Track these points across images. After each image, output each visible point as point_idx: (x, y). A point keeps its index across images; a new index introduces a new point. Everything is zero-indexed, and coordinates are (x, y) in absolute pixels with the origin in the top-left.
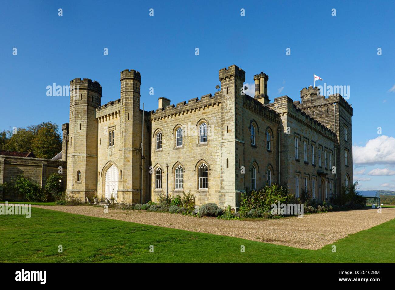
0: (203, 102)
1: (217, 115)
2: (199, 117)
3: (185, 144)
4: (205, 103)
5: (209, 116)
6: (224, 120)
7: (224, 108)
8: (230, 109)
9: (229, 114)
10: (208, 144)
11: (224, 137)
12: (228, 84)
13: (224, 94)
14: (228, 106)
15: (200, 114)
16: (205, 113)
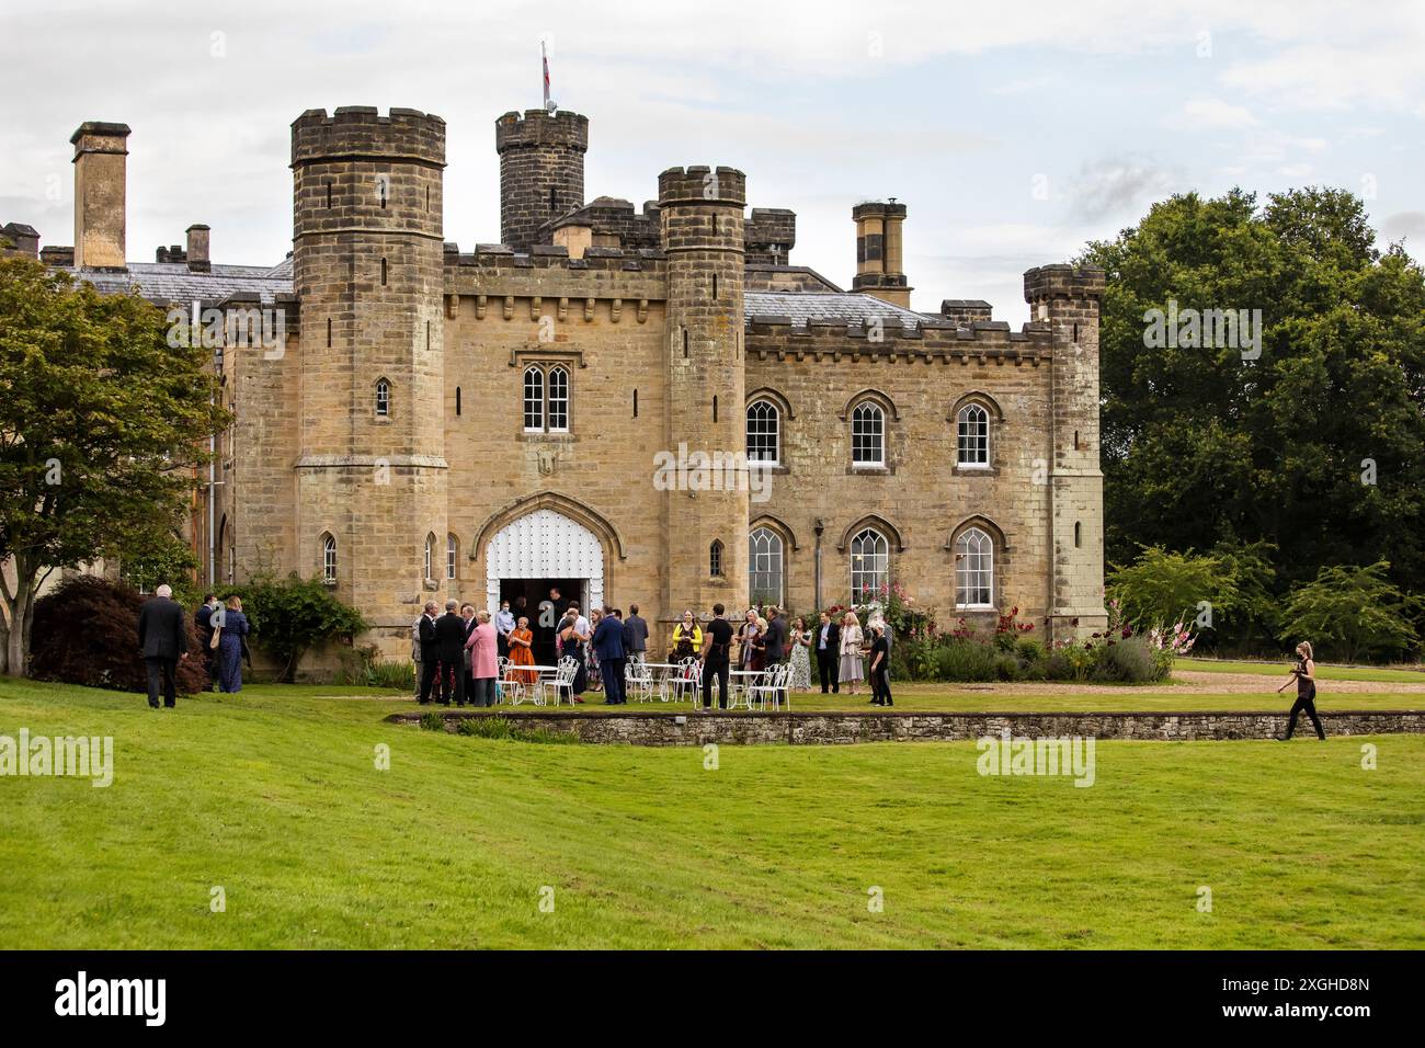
0: (984, 342)
1: (1031, 393)
2: (962, 385)
3: (900, 462)
4: (994, 349)
5: (1000, 389)
6: (1064, 414)
7: (1063, 378)
8: (1086, 387)
9: (1081, 399)
10: (996, 473)
11: (1064, 462)
12: (1077, 314)
13: (1063, 340)
14: (1079, 377)
15: (964, 377)
16: (985, 377)
